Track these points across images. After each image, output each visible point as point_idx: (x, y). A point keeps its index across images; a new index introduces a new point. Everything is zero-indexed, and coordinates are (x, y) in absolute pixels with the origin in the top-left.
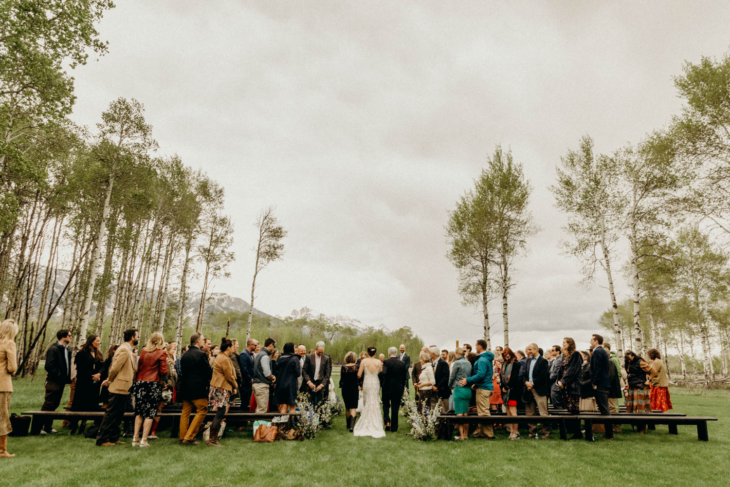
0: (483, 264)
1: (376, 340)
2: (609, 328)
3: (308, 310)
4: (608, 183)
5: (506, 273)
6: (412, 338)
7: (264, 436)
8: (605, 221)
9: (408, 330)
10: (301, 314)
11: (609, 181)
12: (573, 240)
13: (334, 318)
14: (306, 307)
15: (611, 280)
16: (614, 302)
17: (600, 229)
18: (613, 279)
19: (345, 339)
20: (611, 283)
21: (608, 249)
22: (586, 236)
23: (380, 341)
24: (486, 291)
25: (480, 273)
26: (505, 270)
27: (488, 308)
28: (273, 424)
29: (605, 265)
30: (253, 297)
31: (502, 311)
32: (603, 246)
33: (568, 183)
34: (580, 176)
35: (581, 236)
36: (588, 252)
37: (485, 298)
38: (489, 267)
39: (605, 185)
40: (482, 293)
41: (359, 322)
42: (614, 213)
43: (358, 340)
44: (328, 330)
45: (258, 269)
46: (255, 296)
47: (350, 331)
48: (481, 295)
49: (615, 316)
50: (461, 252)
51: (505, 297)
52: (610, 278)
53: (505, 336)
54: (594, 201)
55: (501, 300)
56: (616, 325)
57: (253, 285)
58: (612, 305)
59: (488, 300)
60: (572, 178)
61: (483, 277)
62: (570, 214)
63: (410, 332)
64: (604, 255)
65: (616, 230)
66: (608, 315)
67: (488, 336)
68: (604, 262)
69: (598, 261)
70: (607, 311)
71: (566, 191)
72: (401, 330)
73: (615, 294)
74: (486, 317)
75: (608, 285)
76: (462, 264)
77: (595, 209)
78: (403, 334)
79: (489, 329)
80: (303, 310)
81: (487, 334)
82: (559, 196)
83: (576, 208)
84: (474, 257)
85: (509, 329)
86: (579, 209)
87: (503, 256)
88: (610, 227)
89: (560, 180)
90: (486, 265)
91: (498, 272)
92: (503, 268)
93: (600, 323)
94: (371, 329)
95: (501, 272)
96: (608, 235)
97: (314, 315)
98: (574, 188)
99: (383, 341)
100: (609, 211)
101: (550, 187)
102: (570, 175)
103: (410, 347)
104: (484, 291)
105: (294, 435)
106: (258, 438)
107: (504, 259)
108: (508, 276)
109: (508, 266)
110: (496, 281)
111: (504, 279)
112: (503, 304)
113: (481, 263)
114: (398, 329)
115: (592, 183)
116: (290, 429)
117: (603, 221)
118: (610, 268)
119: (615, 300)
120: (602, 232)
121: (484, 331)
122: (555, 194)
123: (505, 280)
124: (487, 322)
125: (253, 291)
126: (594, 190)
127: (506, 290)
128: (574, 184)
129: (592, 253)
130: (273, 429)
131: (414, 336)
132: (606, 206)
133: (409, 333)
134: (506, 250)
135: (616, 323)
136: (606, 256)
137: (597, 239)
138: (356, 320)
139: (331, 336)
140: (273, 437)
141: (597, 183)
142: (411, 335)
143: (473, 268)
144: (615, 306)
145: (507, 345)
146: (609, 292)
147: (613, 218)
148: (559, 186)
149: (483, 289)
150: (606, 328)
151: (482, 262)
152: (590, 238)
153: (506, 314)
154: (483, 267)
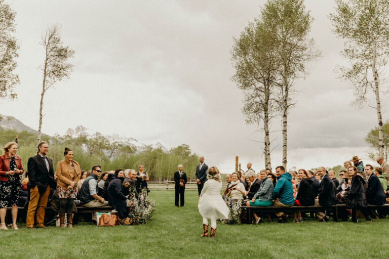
0: (265, 85)
1: (155, 158)
2: (374, 145)
3: (83, 129)
4: (381, 12)
5: (287, 93)
6: (190, 155)
7: (107, 222)
8: (377, 47)
9: (186, 148)
10: (77, 132)
11: (383, 10)
12: (348, 64)
13: (110, 137)
14: (81, 126)
15: (379, 101)
16: (380, 120)
17: (371, 55)
18: (380, 100)
19: (125, 156)
20: (379, 103)
21: (378, 73)
22: (359, 61)
23: (160, 158)
24: (267, 110)
25: (263, 94)
26: (286, 90)
27: (269, 126)
28: (112, 214)
29: (375, 87)
30: (41, 115)
31: (282, 128)
32: (373, 70)
33: (345, 10)
34: (356, 5)
35: (355, 61)
36: (361, 76)
37: (266, 117)
38: (270, 88)
39: (379, 13)
40: (264, 112)
41: (136, 140)
42: (385, 39)
43: (138, 158)
44: (107, 149)
45: (45, 88)
46: (43, 114)
47: (128, 149)
48: (263, 114)
49: (380, 132)
50: (245, 75)
51: (285, 116)
52: (378, 99)
53: (284, 151)
54: (368, 28)
55: (281, 118)
56: (380, 140)
57: (41, 103)
58: (378, 122)
59: (269, 118)
60: (349, 6)
61: (264, 97)
62: (346, 39)
63: (188, 149)
64: (374, 77)
65: (386, 55)
66: (375, 133)
67: (269, 151)
68: (374, 84)
69: (368, 84)
70: (374, 129)
71: (343, 19)
72: (180, 148)
73: (381, 113)
74: (267, 134)
75: (376, 105)
76: (246, 85)
77: (367, 35)
78: (182, 151)
79: (269, 144)
80: (78, 129)
81: (267, 149)
82: (337, 23)
83: (352, 34)
84: (257, 79)
85: (287, 145)
86: (354, 35)
87: (284, 78)
88: (380, 53)
89: (338, 7)
90: (268, 87)
91: (279, 93)
92: (284, 89)
93: (367, 140)
94: (150, 148)
95: (282, 93)
96: (378, 60)
97: (91, 134)
98: (351, 15)
99: (162, 158)
100: (381, 38)
101: (329, 15)
102: (347, 3)
103: (189, 165)
104: (266, 110)
105: (130, 221)
106: (102, 223)
107: (286, 81)
108: (289, 97)
109: (288, 87)
110: (277, 101)
111: (285, 98)
112: (283, 122)
113: (263, 85)
114: (176, 147)
115: (367, 11)
116: (126, 218)
117: (375, 47)
118: (379, 90)
119: (381, 118)
120: (374, 57)
121: (264, 146)
122: (334, 22)
123: (285, 100)
124: (268, 138)
125: (41, 109)
126: (369, 18)
127: (286, 109)
128: (351, 12)
129: (364, 76)
130: (113, 217)
131: (192, 154)
132: (378, 33)
133: (187, 151)
134: (288, 72)
135: (380, 139)
136: (376, 79)
137: (369, 64)
138: (132, 139)
139: (110, 153)
140: (114, 223)
141: (372, 11)
142: (189, 153)
143: (256, 89)
144: (381, 124)
145: (285, 158)
146: (376, 111)
147: (384, 44)
148: (337, 14)
149: (265, 108)
150: (372, 145)
151: (264, 83)
152: (363, 63)
153: (286, 131)
154: (265, 88)
